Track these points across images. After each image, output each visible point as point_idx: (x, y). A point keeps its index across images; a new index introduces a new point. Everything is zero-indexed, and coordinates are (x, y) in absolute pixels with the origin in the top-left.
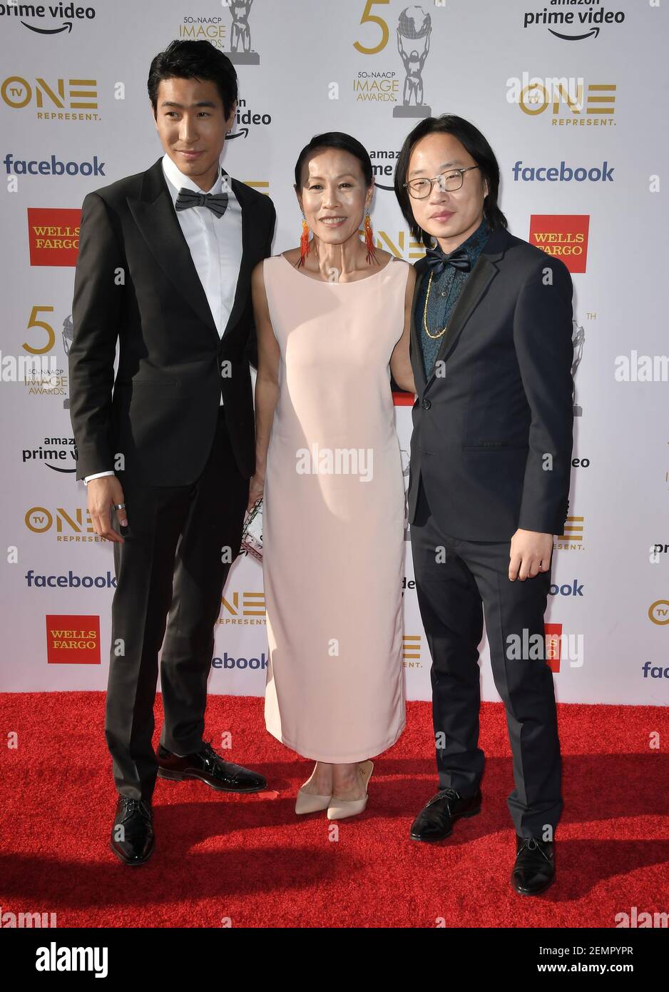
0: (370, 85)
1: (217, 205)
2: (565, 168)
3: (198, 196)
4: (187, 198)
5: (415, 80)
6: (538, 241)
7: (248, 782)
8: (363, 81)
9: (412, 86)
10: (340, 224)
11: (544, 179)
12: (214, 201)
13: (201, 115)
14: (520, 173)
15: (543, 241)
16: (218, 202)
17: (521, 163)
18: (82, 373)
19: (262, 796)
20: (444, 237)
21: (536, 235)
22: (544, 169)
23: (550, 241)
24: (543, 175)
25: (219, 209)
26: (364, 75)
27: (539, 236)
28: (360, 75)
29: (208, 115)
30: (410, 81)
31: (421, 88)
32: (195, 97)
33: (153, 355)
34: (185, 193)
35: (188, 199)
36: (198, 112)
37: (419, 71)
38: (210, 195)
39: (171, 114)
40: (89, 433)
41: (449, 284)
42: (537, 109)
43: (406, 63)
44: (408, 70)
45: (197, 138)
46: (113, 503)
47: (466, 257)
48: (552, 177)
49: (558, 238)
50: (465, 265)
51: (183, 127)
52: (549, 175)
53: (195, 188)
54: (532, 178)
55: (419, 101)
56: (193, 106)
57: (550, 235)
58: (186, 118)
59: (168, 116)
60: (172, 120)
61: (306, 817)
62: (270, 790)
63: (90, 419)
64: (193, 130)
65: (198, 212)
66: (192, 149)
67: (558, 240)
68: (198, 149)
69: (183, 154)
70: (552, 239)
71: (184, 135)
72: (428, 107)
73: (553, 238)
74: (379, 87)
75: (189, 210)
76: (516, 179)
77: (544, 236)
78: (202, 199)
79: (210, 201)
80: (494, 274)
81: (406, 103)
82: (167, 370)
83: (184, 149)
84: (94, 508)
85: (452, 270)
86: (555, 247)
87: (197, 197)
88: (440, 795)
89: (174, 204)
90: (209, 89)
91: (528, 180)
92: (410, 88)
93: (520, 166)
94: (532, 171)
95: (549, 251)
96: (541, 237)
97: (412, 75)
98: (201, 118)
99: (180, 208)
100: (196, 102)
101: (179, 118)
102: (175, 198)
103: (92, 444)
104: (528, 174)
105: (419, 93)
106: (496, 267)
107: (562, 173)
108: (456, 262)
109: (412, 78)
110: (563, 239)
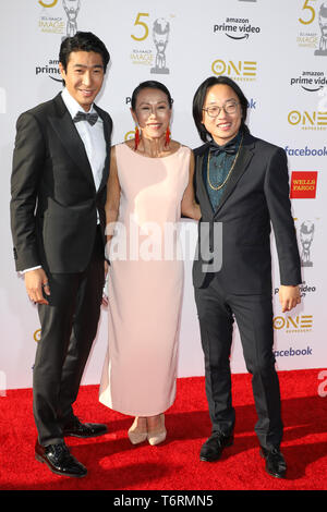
0: (139, 56)
5: (162, 55)
7: (100, 430)
8: (136, 54)
10: (159, 128)
13: (96, 72)
16: (92, 118)
19: (108, 436)
25: (93, 121)
26: (136, 52)
29: (99, 72)
30: (159, 56)
31: (165, 59)
32: (92, 62)
34: (78, 114)
35: (80, 116)
36: (94, 70)
39: (79, 71)
43: (157, 46)
44: (158, 50)
50: (233, 151)
51: (86, 77)
53: (83, 111)
56: (92, 67)
58: (87, 72)
59: (77, 72)
60: (79, 74)
61: (138, 446)
62: (110, 432)
63: (27, 237)
69: (84, 92)
71: (86, 82)
78: (86, 117)
80: (251, 156)
81: (157, 66)
88: (214, 435)
89: (73, 120)
90: (98, 57)
97: (160, 53)
99: (77, 121)
100: (93, 65)
101: (84, 73)
102: (74, 116)
105: (164, 62)
106: (252, 152)
108: (227, 150)
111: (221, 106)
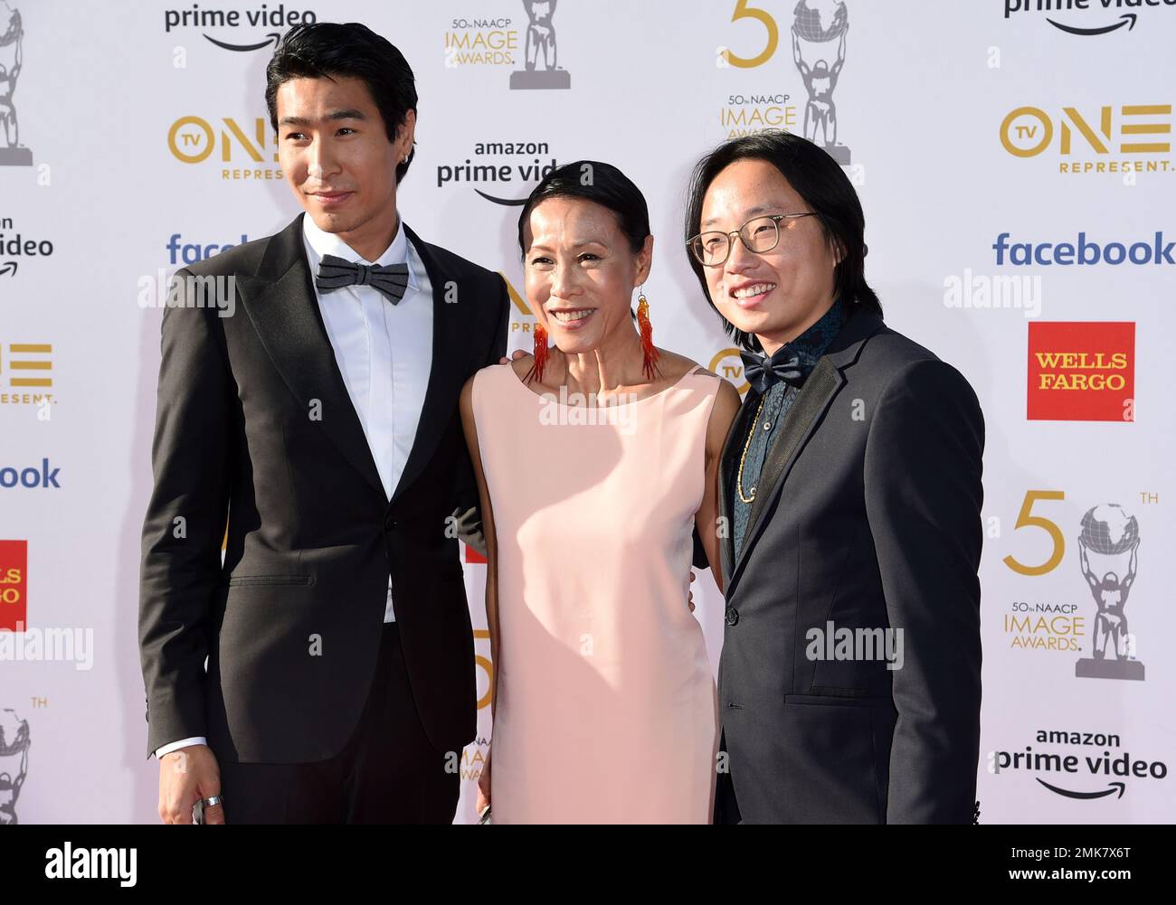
0: (748, 115)
1: (391, 284)
2: (1086, 244)
3: (355, 268)
4: (334, 272)
5: (824, 107)
6: (1044, 365)
8: (736, 109)
9: (818, 115)
11: (1049, 263)
12: (383, 277)
13: (342, 132)
14: (1007, 253)
15: (1053, 365)
16: (391, 278)
17: (1007, 235)
18: (159, 568)
20: (763, 333)
21: (1039, 356)
22: (1049, 246)
23: (1065, 366)
24: (1047, 254)
25: (393, 288)
26: (739, 100)
27: (1044, 358)
28: (733, 100)
29: (354, 131)
30: (815, 108)
31: (833, 118)
32: (328, 105)
33: (270, 530)
34: (330, 262)
35: (338, 274)
36: (337, 127)
37: (830, 92)
38: (378, 266)
39: (294, 136)
40: (164, 671)
41: (775, 408)
42: (1030, 148)
43: (807, 80)
44: (811, 91)
45: (336, 169)
46: (200, 794)
47: (795, 361)
48: (1063, 258)
49: (1079, 360)
50: (795, 374)
51: (312, 153)
52: (1057, 254)
53: (351, 256)
54: (1028, 261)
55: (830, 139)
56: (325, 119)
57: (1065, 355)
58: (317, 139)
59: (292, 141)
60: (297, 145)
63: (166, 648)
64: (326, 158)
65: (356, 295)
66: (329, 189)
67: (1079, 364)
68: (340, 188)
69: (318, 197)
70: (1068, 364)
71: (315, 168)
72: (846, 147)
73: (1071, 360)
74: (764, 120)
75: (343, 293)
76: (1000, 261)
77: (1053, 358)
78: (361, 274)
79: (376, 277)
80: (837, 387)
82: (295, 555)
83: (317, 189)
84: (165, 806)
85: (781, 386)
86: (1074, 377)
87: (353, 269)
89: (314, 280)
90: (353, 91)
91: (1020, 263)
92: (815, 119)
93: (1006, 241)
94: (1028, 248)
95: (1065, 383)
96: (1049, 358)
97: (817, 99)
98: (345, 137)
99: (326, 289)
100: (331, 112)
101: (308, 141)
102: (316, 270)
103: (168, 691)
104: (1021, 254)
105: (830, 126)
106: (843, 376)
107: (1082, 251)
108: (784, 370)
109: (817, 103)
110: (1088, 363)
111: (732, 228)
